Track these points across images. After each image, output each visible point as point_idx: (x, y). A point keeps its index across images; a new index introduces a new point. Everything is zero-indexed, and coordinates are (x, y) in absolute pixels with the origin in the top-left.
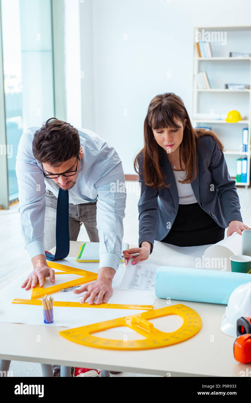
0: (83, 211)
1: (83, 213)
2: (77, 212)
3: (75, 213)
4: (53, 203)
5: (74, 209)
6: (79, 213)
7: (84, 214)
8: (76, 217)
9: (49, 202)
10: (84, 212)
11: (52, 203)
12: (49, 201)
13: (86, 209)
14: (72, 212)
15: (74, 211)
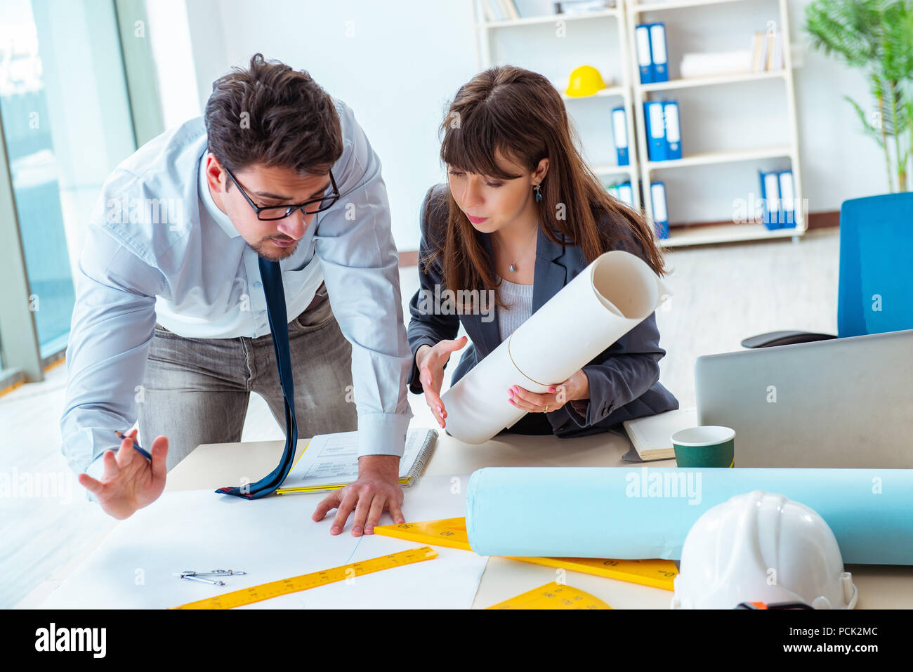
0: (261, 363)
1: (262, 367)
2: (246, 368)
3: (240, 370)
4: (177, 352)
5: (236, 359)
6: (252, 368)
7: (264, 371)
8: (245, 379)
9: (164, 349)
10: (264, 364)
11: (173, 351)
12: (164, 347)
13: (268, 356)
14: (233, 368)
15: (237, 365)
